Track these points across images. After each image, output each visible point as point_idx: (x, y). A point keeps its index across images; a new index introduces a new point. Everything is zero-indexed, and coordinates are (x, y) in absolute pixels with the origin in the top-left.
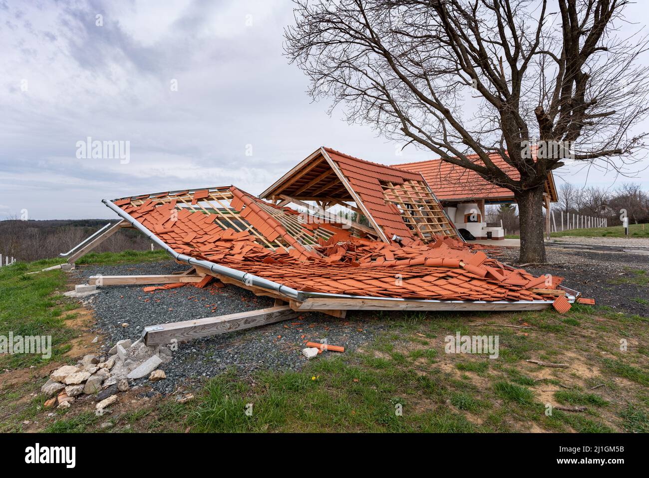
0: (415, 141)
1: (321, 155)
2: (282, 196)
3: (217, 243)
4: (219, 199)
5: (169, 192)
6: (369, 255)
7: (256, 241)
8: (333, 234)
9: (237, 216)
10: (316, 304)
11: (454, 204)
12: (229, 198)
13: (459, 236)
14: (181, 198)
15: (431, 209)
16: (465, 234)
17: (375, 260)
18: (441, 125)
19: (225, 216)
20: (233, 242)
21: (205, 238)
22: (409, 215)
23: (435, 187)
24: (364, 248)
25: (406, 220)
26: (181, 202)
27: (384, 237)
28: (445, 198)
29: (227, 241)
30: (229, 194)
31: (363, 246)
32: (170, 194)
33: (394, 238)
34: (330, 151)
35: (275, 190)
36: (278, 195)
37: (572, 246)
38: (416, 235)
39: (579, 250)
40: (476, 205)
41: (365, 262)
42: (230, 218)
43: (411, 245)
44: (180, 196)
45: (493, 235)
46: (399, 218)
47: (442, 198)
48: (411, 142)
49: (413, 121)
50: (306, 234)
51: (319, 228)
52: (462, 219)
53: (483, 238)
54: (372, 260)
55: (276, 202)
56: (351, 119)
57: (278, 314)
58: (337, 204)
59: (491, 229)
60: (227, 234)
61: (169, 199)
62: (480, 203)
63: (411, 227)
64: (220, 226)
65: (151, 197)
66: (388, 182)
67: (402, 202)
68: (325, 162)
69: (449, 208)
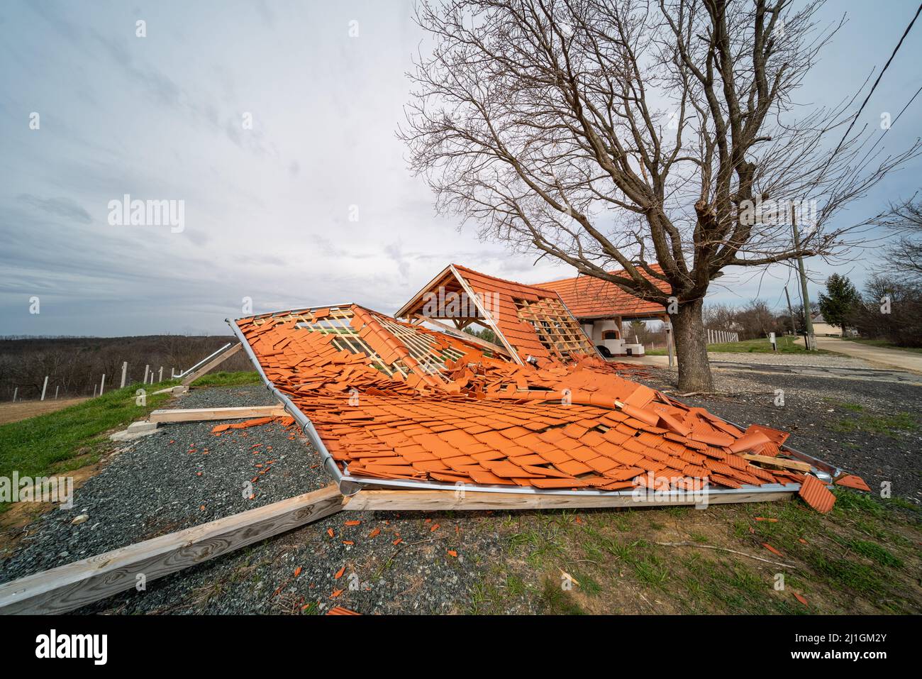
0: (549, 254)
1: (450, 273)
2: (416, 315)
3: (325, 368)
4: (339, 318)
5: (292, 311)
6: (499, 381)
7: (372, 364)
8: (463, 354)
9: (355, 336)
10: (373, 501)
11: (590, 321)
12: (350, 317)
13: (600, 355)
14: (302, 318)
15: (567, 326)
16: (604, 351)
17: (505, 387)
18: (576, 241)
19: (343, 336)
20: (344, 366)
21: (316, 360)
22: (545, 333)
23: (572, 304)
24: (495, 371)
25: (542, 338)
26: (302, 321)
27: (516, 358)
28: (582, 315)
29: (337, 364)
30: (350, 312)
31: (494, 368)
32: (292, 313)
33: (529, 360)
34: (460, 269)
35: (409, 309)
36: (413, 314)
37: (726, 365)
38: (553, 354)
39: (739, 370)
40: (613, 322)
41: (492, 392)
42: (349, 339)
43: (548, 366)
44: (302, 314)
45: (634, 352)
46: (535, 337)
47: (578, 315)
48: (544, 255)
49: (547, 238)
50: (433, 355)
51: (449, 348)
52: (599, 336)
53: (622, 355)
54: (502, 387)
55: (410, 321)
56: (482, 235)
57: (323, 505)
58: (473, 323)
59: (630, 346)
60: (339, 357)
61: (291, 317)
62: (618, 319)
63: (548, 346)
64: (336, 347)
65: (274, 316)
66: (523, 300)
67: (537, 319)
68: (455, 280)
69: (586, 325)
